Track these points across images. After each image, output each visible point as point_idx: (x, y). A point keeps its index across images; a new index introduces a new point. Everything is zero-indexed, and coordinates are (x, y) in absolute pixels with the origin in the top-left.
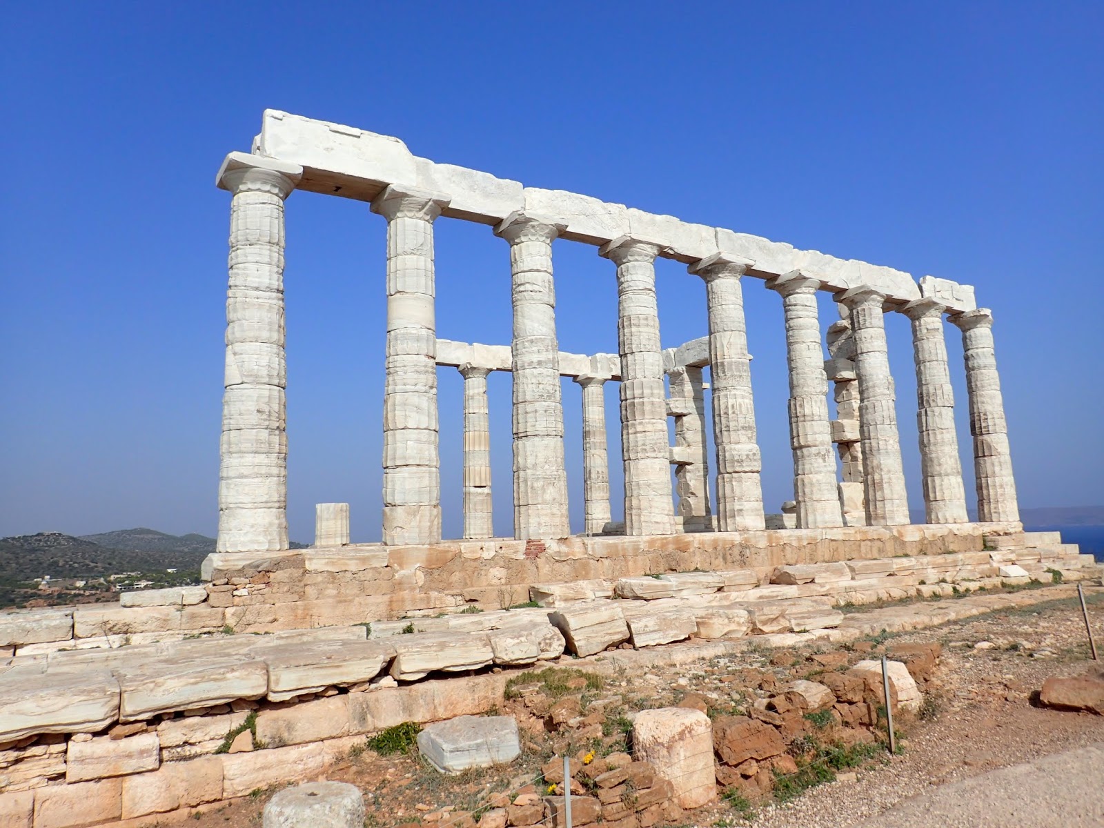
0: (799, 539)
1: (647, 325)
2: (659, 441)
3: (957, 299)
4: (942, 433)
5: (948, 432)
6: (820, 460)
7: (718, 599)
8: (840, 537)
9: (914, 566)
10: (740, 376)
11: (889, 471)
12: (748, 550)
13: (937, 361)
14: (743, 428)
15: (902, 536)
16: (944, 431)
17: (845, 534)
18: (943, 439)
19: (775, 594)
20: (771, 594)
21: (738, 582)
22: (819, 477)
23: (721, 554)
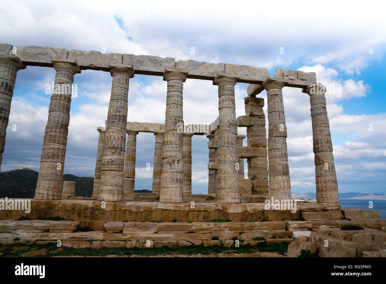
0: (138, 207)
1: (56, 99)
2: (49, 154)
3: (301, 80)
4: (275, 151)
5: (279, 151)
6: (169, 166)
7: (39, 236)
8: (172, 208)
9: (211, 228)
10: (113, 122)
11: (225, 172)
12: (97, 211)
13: (275, 111)
14: (110, 148)
15: (226, 209)
16: (276, 150)
17: (175, 206)
18: (275, 154)
19: (84, 237)
20: (81, 236)
21: (60, 228)
22: (166, 175)
23: (77, 212)
